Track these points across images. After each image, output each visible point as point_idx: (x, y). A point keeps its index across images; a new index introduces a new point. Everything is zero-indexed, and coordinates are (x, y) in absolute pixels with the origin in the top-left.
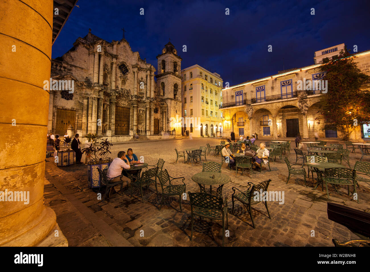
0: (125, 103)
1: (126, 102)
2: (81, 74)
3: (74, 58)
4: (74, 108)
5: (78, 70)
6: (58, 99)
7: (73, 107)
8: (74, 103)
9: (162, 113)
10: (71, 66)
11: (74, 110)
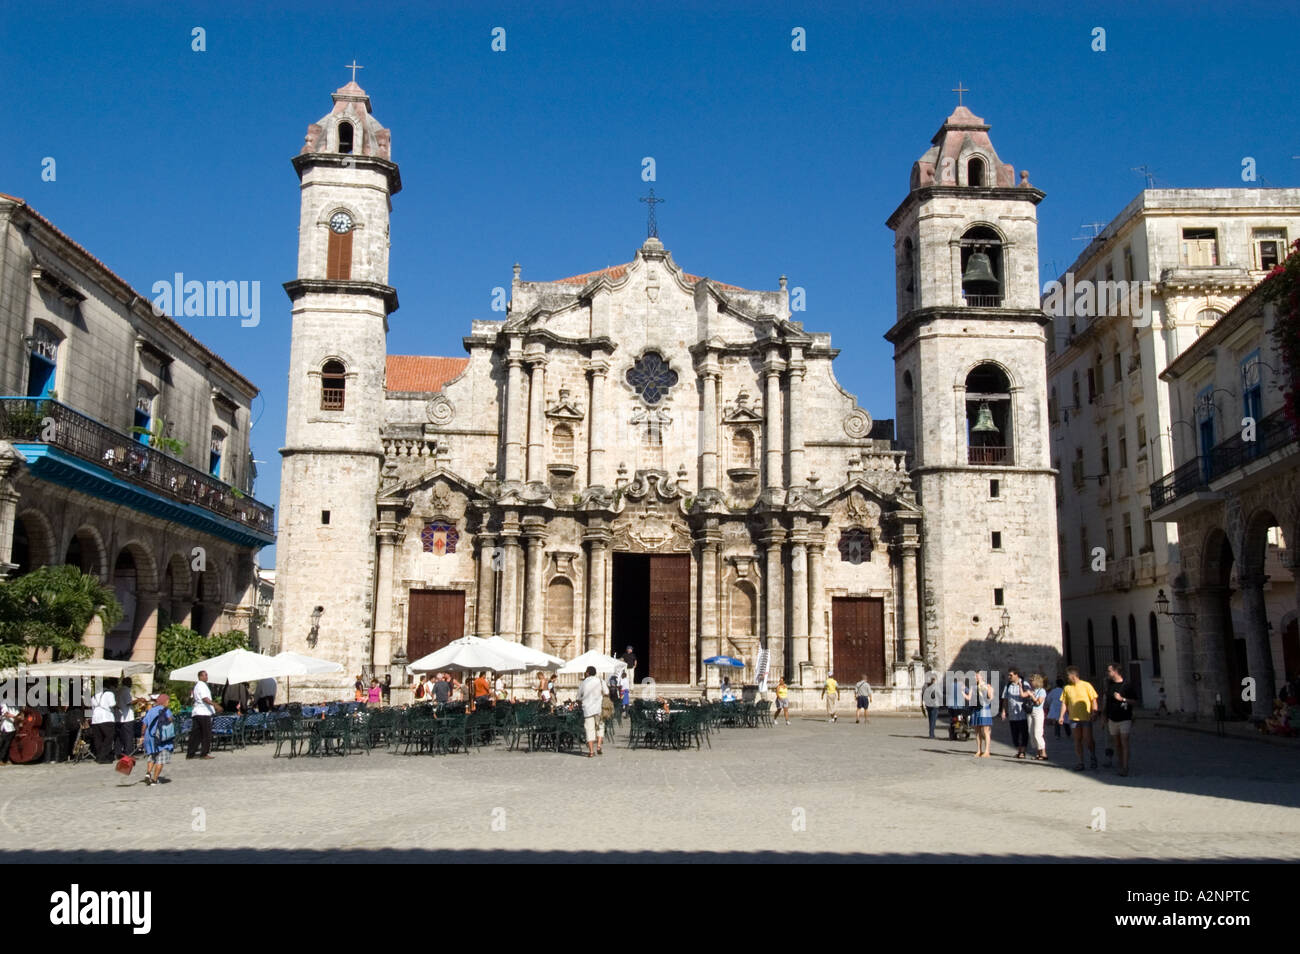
0: (661, 535)
1: (667, 528)
2: (482, 452)
3: (456, 405)
4: (457, 584)
5: (470, 443)
6: (412, 557)
7: (457, 580)
8: (457, 563)
9: (896, 558)
10: (448, 433)
11: (460, 588)
